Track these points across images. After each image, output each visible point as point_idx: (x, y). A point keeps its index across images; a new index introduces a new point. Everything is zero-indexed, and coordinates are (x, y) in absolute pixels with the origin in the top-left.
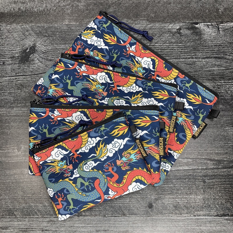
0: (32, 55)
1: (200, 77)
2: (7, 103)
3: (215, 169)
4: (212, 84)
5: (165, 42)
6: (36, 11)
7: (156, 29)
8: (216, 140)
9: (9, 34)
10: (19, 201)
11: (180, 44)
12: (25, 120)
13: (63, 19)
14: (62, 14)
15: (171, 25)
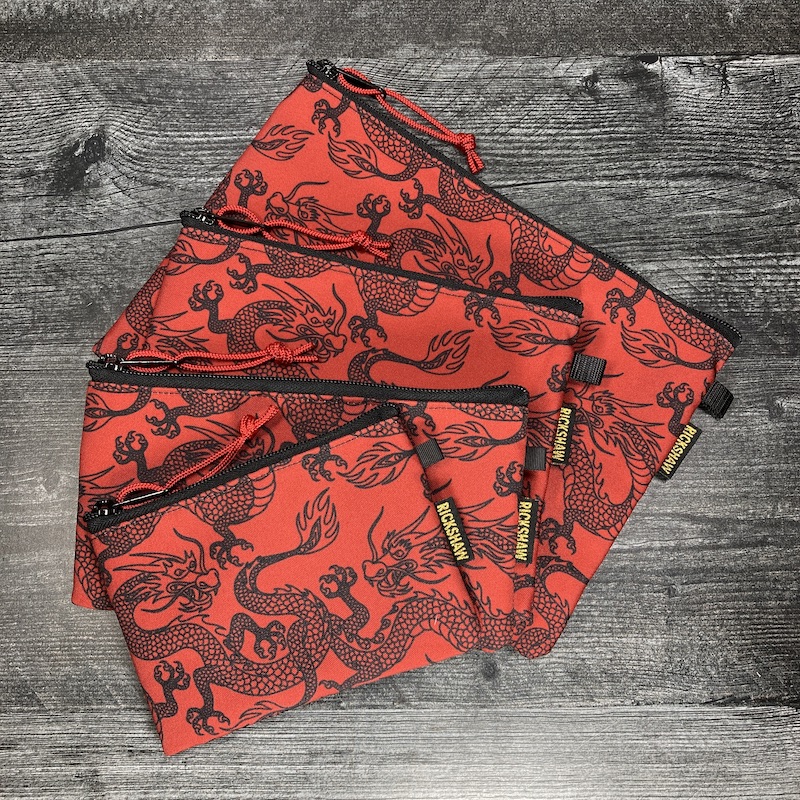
0: (95, 165)
1: (658, 240)
2: (10, 330)
3: (705, 547)
4: (700, 265)
5: (543, 123)
6: (107, 16)
7: (512, 77)
8: (710, 453)
9: (13, 94)
10: (52, 655)
11: (596, 130)
12: (71, 385)
13: (199, 46)
14: (196, 28)
15: (563, 65)
